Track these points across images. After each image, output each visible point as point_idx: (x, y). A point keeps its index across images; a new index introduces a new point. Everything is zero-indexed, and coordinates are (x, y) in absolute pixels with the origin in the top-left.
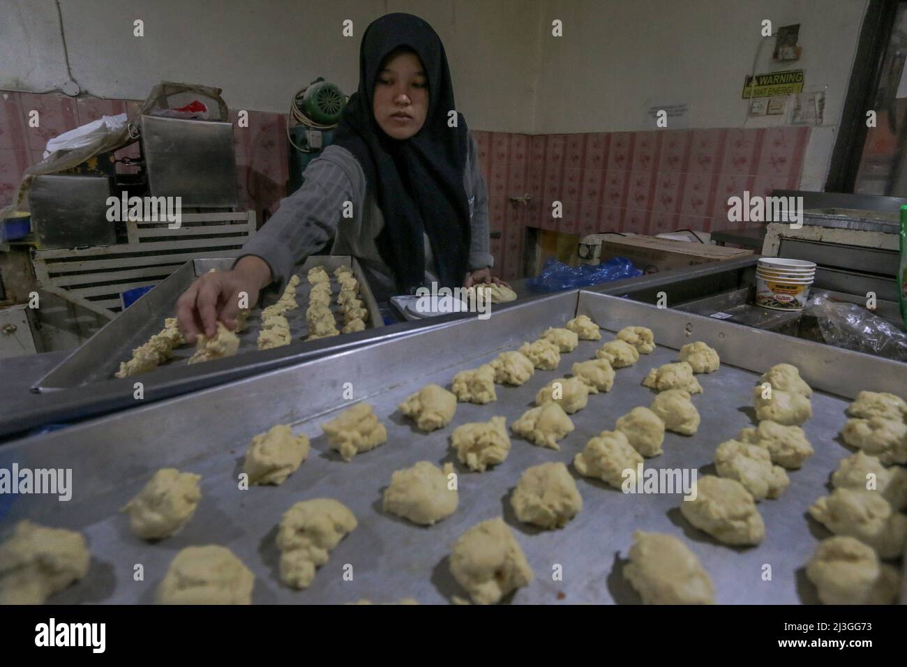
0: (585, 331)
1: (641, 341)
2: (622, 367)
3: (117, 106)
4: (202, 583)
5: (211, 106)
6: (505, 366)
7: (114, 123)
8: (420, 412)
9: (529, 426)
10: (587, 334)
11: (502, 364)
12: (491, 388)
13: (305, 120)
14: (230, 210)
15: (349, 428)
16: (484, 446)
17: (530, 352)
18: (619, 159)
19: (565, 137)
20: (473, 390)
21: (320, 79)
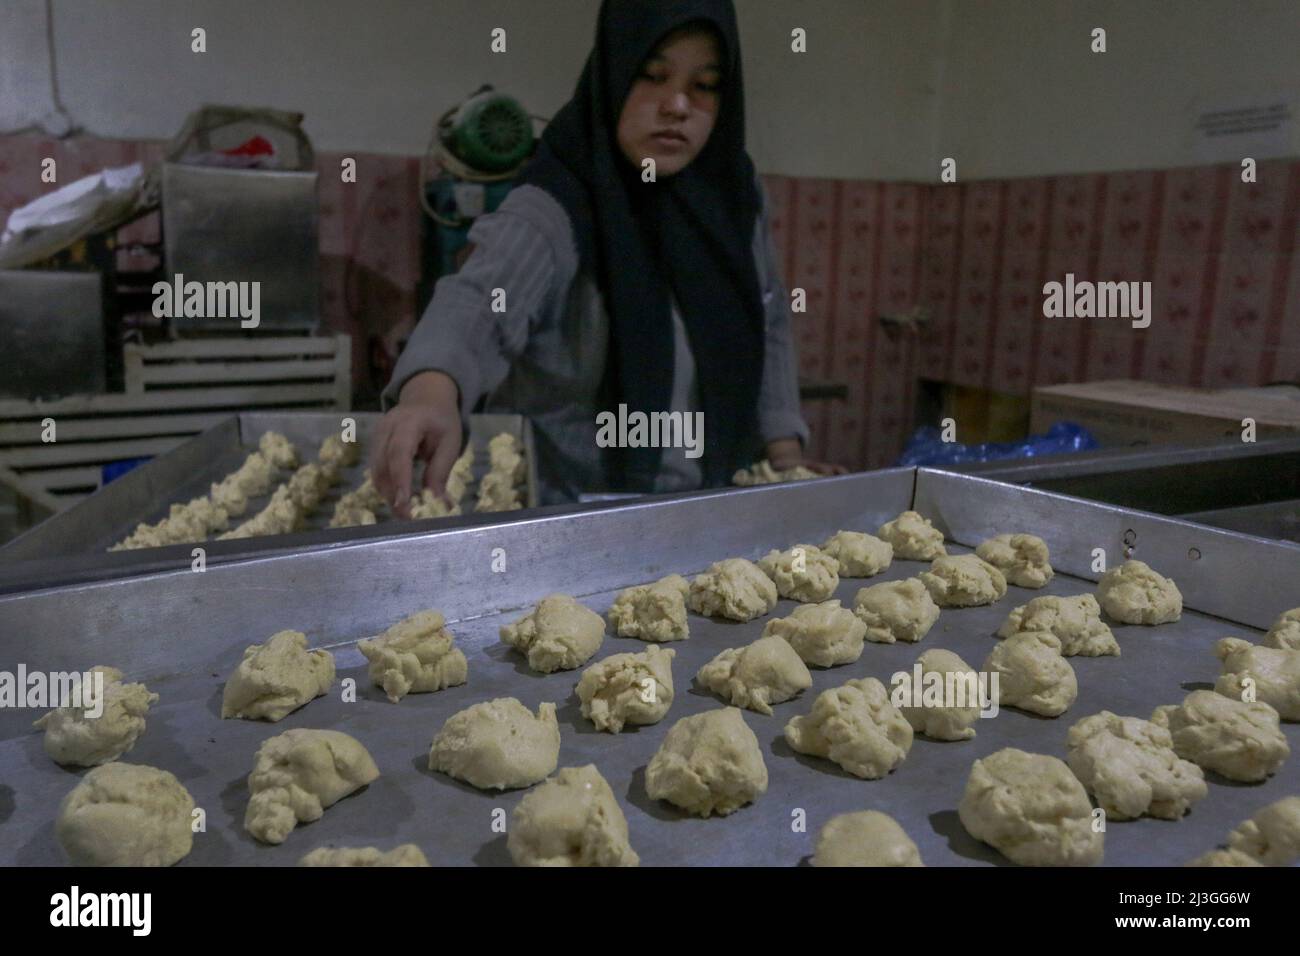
0: (912, 540)
1: (1021, 562)
2: (965, 606)
3: (128, 151)
4: (124, 800)
5: (282, 144)
6: (717, 584)
7: (118, 180)
8: (532, 639)
9: (721, 671)
10: (916, 547)
11: (712, 580)
12: (680, 615)
13: (455, 166)
14: (305, 333)
15: (401, 648)
16: (622, 686)
17: (776, 565)
18: (1128, 229)
19: (1005, 186)
20: (645, 617)
21: (486, 88)
